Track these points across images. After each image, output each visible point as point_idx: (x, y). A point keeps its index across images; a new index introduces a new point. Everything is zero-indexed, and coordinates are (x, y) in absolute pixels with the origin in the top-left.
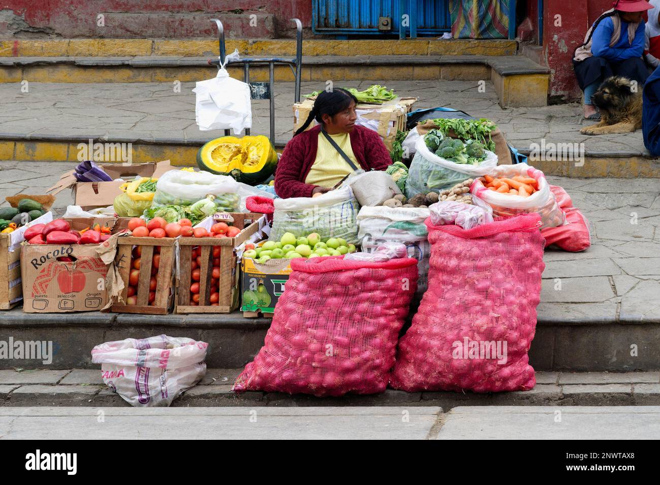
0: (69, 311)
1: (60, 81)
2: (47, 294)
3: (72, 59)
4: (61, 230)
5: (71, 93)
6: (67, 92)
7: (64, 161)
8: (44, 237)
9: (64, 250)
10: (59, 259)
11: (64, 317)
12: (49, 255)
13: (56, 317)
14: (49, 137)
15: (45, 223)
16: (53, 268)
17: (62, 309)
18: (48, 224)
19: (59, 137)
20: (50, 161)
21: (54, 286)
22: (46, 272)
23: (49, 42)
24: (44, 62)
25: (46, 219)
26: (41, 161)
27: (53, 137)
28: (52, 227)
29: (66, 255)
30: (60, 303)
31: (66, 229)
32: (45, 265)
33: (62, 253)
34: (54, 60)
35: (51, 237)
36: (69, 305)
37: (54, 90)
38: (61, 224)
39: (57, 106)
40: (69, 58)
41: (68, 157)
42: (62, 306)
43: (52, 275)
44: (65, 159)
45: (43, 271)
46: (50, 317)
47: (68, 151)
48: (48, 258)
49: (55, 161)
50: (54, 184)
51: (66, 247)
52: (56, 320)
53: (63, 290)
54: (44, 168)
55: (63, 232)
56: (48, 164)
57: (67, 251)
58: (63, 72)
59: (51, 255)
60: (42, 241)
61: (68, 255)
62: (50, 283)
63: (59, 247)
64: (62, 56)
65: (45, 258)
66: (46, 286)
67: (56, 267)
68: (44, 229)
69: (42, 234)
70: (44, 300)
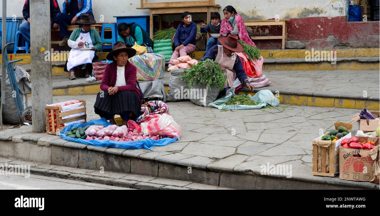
0: (357, 180)
1: (351, 69)
2: (349, 171)
3: (357, 58)
4: (355, 142)
5: (356, 75)
6: (355, 75)
7: (353, 109)
8: (348, 144)
9: (356, 151)
10: (354, 156)
11: (355, 183)
12: (350, 153)
13: (352, 182)
14: (348, 96)
15: (348, 138)
16: (351, 159)
17: (354, 179)
18: (350, 139)
19: (352, 97)
20: (348, 108)
21: (352, 168)
22: (348, 162)
23: (348, 50)
24: (346, 60)
25: (349, 136)
26: (345, 108)
27: (350, 97)
28: (351, 140)
29: (357, 154)
30: (354, 176)
31: (357, 142)
32: (348, 158)
33: (355, 153)
34: (350, 59)
35: (351, 145)
36: (357, 178)
37: (349, 74)
38: (355, 139)
39: (351, 81)
40: (356, 58)
41: (355, 106)
42: (355, 177)
43: (351, 163)
44: (354, 108)
45: (348, 161)
46: (350, 182)
47: (355, 104)
48: (350, 155)
49: (350, 108)
50: (351, 120)
51: (357, 150)
52: (352, 184)
53: (355, 170)
54: (346, 111)
55: (356, 143)
56: (347, 109)
57: (357, 152)
58: (353, 65)
59: (351, 153)
60: (347, 146)
61: (358, 154)
62: (350, 167)
63: (354, 150)
64: (353, 57)
65: (349, 154)
66: (349, 168)
67: (353, 159)
68: (348, 141)
69: (348, 143)
70: (347, 174)
